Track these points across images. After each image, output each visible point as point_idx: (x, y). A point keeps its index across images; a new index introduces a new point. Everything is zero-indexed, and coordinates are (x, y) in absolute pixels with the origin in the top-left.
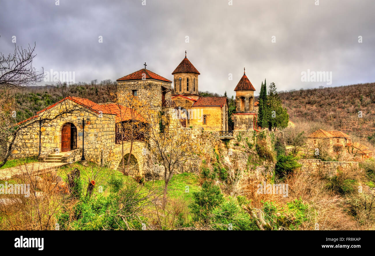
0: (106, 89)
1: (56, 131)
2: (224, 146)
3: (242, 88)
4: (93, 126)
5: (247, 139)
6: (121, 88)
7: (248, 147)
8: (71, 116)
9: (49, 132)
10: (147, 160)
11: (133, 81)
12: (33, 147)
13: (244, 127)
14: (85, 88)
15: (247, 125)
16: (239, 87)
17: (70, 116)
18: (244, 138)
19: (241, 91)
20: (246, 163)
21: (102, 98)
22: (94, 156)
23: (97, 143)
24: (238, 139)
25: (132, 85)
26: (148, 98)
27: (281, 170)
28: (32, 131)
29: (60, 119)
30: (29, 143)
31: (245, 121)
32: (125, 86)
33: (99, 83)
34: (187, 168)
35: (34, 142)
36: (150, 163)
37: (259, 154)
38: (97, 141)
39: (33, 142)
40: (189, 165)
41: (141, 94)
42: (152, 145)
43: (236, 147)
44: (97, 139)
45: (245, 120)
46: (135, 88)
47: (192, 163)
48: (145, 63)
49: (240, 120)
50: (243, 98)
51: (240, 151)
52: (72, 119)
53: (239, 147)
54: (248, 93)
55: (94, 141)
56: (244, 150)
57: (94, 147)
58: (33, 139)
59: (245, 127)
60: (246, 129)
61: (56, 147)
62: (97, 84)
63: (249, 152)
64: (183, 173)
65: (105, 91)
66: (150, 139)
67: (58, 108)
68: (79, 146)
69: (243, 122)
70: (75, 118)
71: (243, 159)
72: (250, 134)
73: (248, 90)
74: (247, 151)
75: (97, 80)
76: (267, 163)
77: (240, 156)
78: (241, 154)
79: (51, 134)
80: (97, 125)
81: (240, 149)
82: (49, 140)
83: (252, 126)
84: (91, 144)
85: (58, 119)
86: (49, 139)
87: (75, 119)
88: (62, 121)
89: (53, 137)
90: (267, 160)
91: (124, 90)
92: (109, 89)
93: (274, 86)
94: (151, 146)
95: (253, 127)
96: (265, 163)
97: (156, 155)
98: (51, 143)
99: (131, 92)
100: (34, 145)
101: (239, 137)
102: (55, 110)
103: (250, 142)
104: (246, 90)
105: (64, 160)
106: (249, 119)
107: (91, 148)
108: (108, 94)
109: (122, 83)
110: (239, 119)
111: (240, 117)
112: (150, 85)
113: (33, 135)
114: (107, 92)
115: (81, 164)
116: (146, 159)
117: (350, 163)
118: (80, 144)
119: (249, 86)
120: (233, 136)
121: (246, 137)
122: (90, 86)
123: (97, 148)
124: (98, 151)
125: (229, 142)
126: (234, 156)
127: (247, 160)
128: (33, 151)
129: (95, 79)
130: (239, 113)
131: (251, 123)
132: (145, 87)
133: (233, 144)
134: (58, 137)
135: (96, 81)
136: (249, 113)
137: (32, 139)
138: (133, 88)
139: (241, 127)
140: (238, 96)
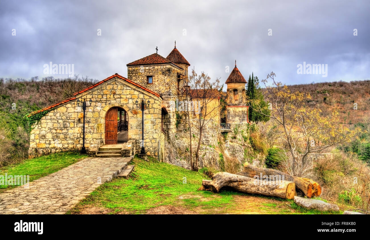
0: (48, 87)
1: (101, 118)
2: (223, 139)
3: (236, 80)
4: (149, 111)
5: (242, 132)
6: (132, 74)
7: (243, 140)
8: (121, 98)
9: (90, 119)
10: (168, 155)
11: (147, 66)
12: (68, 139)
13: (237, 120)
14: (25, 85)
15: (240, 117)
16: (232, 79)
17: (118, 98)
18: (240, 131)
19: (234, 83)
20: (243, 157)
21: (44, 96)
22: (151, 149)
23: (154, 132)
24: (235, 132)
25: (147, 71)
26: (167, 85)
27: (271, 163)
28: (66, 118)
29: (105, 102)
30: (62, 134)
31: (238, 114)
32: (138, 71)
33: (39, 80)
34: (206, 162)
35: (69, 132)
36: (172, 158)
37: (253, 147)
38: (155, 130)
39: (67, 133)
40: (208, 159)
41: (158, 81)
42: (171, 137)
43: (233, 140)
44: (154, 127)
45: (238, 112)
46: (150, 74)
47: (210, 157)
48: (157, 47)
49: (233, 113)
50: (235, 90)
51: (237, 145)
52: (122, 102)
53: (236, 140)
54: (240, 86)
55: (151, 129)
56: (241, 143)
57: (150, 138)
58: (67, 129)
59: (239, 120)
60: (239, 121)
61: (100, 138)
62: (37, 81)
63: (244, 145)
64: (203, 168)
65: (46, 88)
66: (169, 131)
67: (103, 88)
68: (131, 136)
69: (236, 115)
70: (125, 101)
71: (240, 152)
72: (245, 127)
73: (241, 82)
74: (243, 144)
75: (38, 77)
76: (260, 155)
77: (238, 149)
78: (238, 147)
79: (94, 122)
80: (155, 109)
81: (237, 142)
82: (91, 130)
83: (246, 118)
84: (147, 133)
85: (102, 103)
86: (90, 128)
87: (125, 103)
88: (108, 105)
89: (96, 126)
90: (260, 153)
91: (136, 76)
92: (50, 86)
93: (258, 80)
94: (171, 139)
95: (246, 120)
96: (259, 156)
97: (176, 148)
98: (93, 133)
99: (146, 78)
100: (69, 136)
101: (236, 130)
102: (99, 91)
103: (245, 135)
104: (239, 82)
105: (125, 153)
106: (242, 111)
107: (147, 138)
108: (50, 91)
109: (134, 69)
110: (232, 111)
111: (234, 109)
112: (169, 70)
113: (68, 124)
114: (49, 90)
115: (143, 159)
116: (167, 153)
117: (325, 155)
118: (132, 134)
119: (242, 78)
120: (230, 129)
121: (241, 130)
122: (30, 83)
123: (155, 139)
124: (156, 142)
125: (227, 135)
126: (232, 150)
127: (243, 153)
128: (67, 144)
129: (35, 76)
130: (232, 106)
131: (245, 116)
132: (163, 73)
133: (231, 137)
134: (103, 125)
135: (36, 78)
136: (242, 106)
137: (65, 128)
138: (148, 74)
139: (234, 120)
140: (231, 89)
